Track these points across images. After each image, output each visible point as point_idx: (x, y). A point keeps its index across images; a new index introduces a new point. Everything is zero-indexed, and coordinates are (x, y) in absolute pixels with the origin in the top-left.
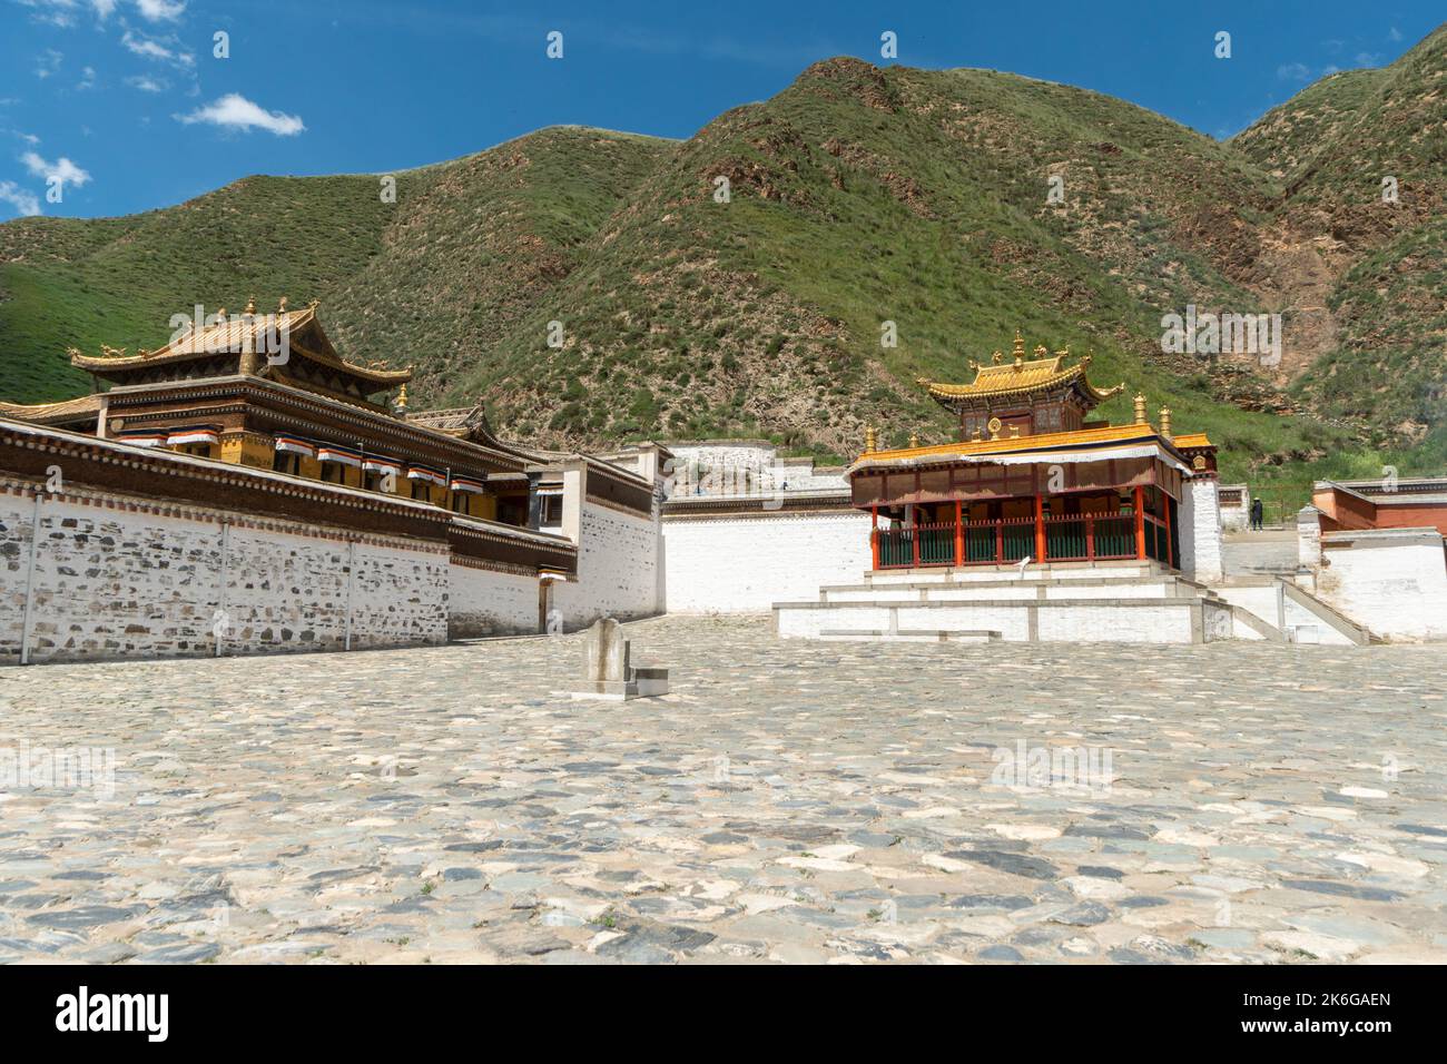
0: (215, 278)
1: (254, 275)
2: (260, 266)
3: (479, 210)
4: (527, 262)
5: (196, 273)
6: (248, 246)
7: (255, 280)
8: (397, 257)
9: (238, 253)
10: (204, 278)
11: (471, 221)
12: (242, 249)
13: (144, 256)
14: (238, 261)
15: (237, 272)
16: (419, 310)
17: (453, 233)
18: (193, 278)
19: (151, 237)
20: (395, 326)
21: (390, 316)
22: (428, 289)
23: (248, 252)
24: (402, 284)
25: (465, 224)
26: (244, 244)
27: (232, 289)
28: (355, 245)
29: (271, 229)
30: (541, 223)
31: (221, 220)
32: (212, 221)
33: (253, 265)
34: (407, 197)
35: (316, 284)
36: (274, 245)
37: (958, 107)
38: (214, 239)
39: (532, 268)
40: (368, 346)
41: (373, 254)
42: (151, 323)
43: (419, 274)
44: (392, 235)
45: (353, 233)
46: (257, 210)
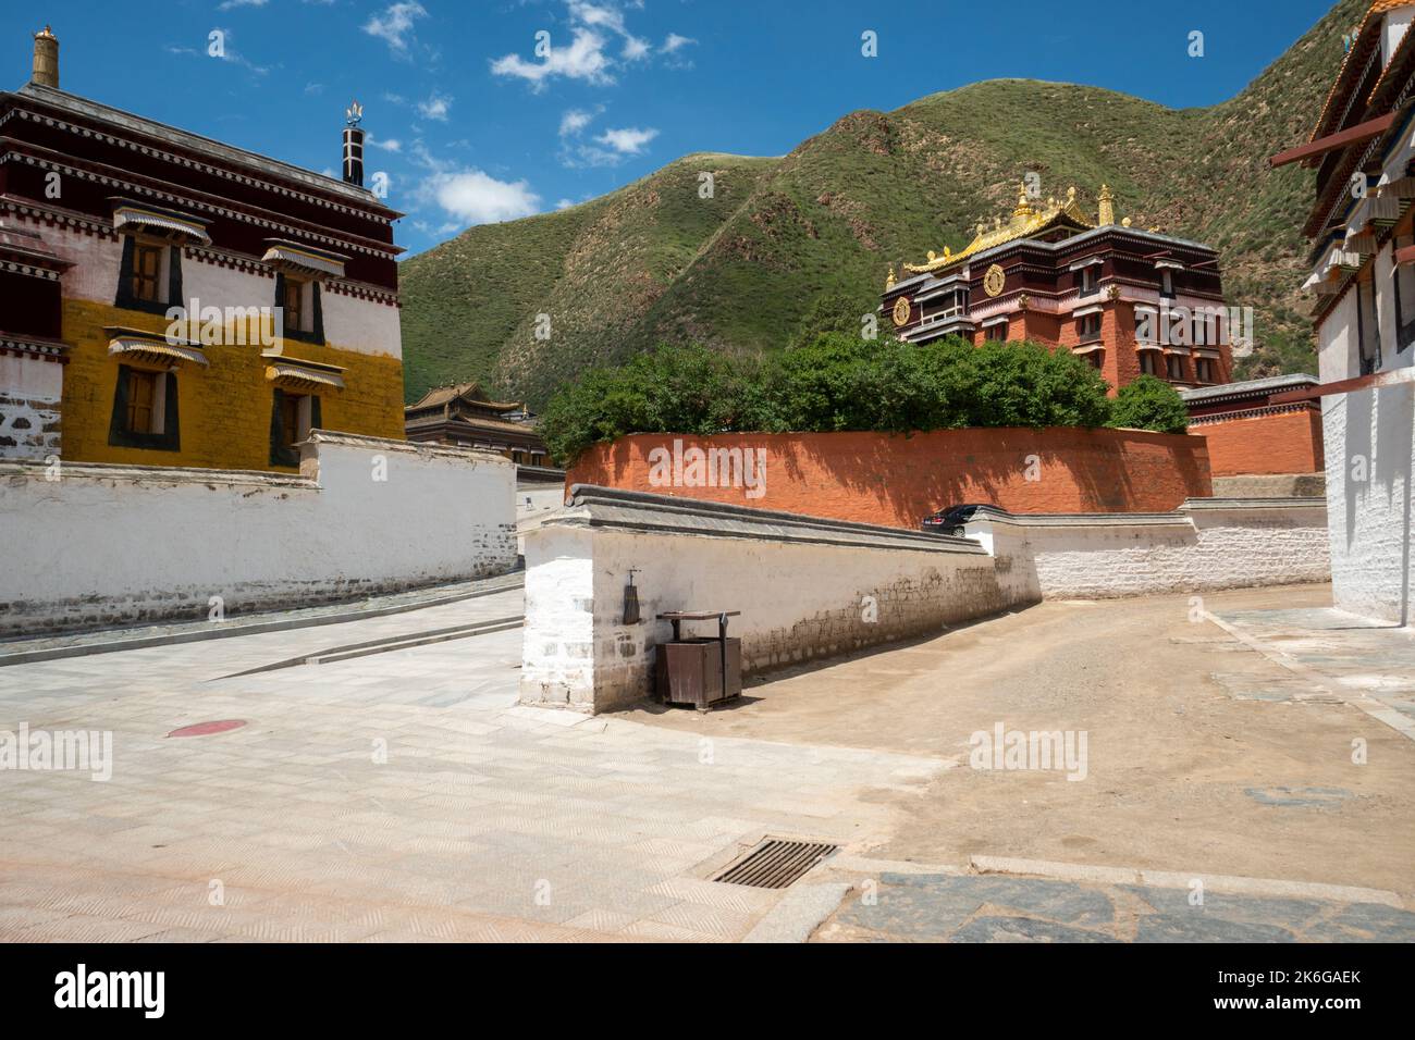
0: (454, 311)
1: (479, 305)
2: (482, 298)
3: (623, 244)
4: (640, 292)
5: (442, 308)
6: (473, 283)
7: (479, 309)
8: (570, 283)
9: (468, 290)
10: (448, 311)
11: (617, 253)
12: (470, 286)
13: (409, 300)
14: (467, 296)
15: (467, 304)
16: (580, 325)
17: (605, 263)
18: (441, 312)
19: (412, 284)
20: (565, 338)
21: (561, 332)
22: (586, 310)
23: (474, 288)
24: (570, 307)
25: (613, 256)
26: (471, 282)
27: (464, 318)
28: (546, 273)
29: (488, 268)
30: (654, 259)
31: (456, 265)
32: (450, 267)
33: (477, 297)
34: (582, 229)
35: (519, 306)
36: (491, 280)
37: (945, 139)
38: (451, 281)
39: (641, 296)
40: (547, 355)
41: (558, 278)
42: (417, 349)
43: (582, 298)
44: (572, 261)
45: (544, 264)
46: (480, 255)
